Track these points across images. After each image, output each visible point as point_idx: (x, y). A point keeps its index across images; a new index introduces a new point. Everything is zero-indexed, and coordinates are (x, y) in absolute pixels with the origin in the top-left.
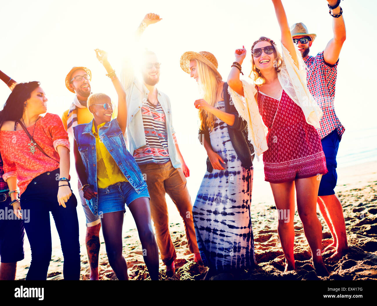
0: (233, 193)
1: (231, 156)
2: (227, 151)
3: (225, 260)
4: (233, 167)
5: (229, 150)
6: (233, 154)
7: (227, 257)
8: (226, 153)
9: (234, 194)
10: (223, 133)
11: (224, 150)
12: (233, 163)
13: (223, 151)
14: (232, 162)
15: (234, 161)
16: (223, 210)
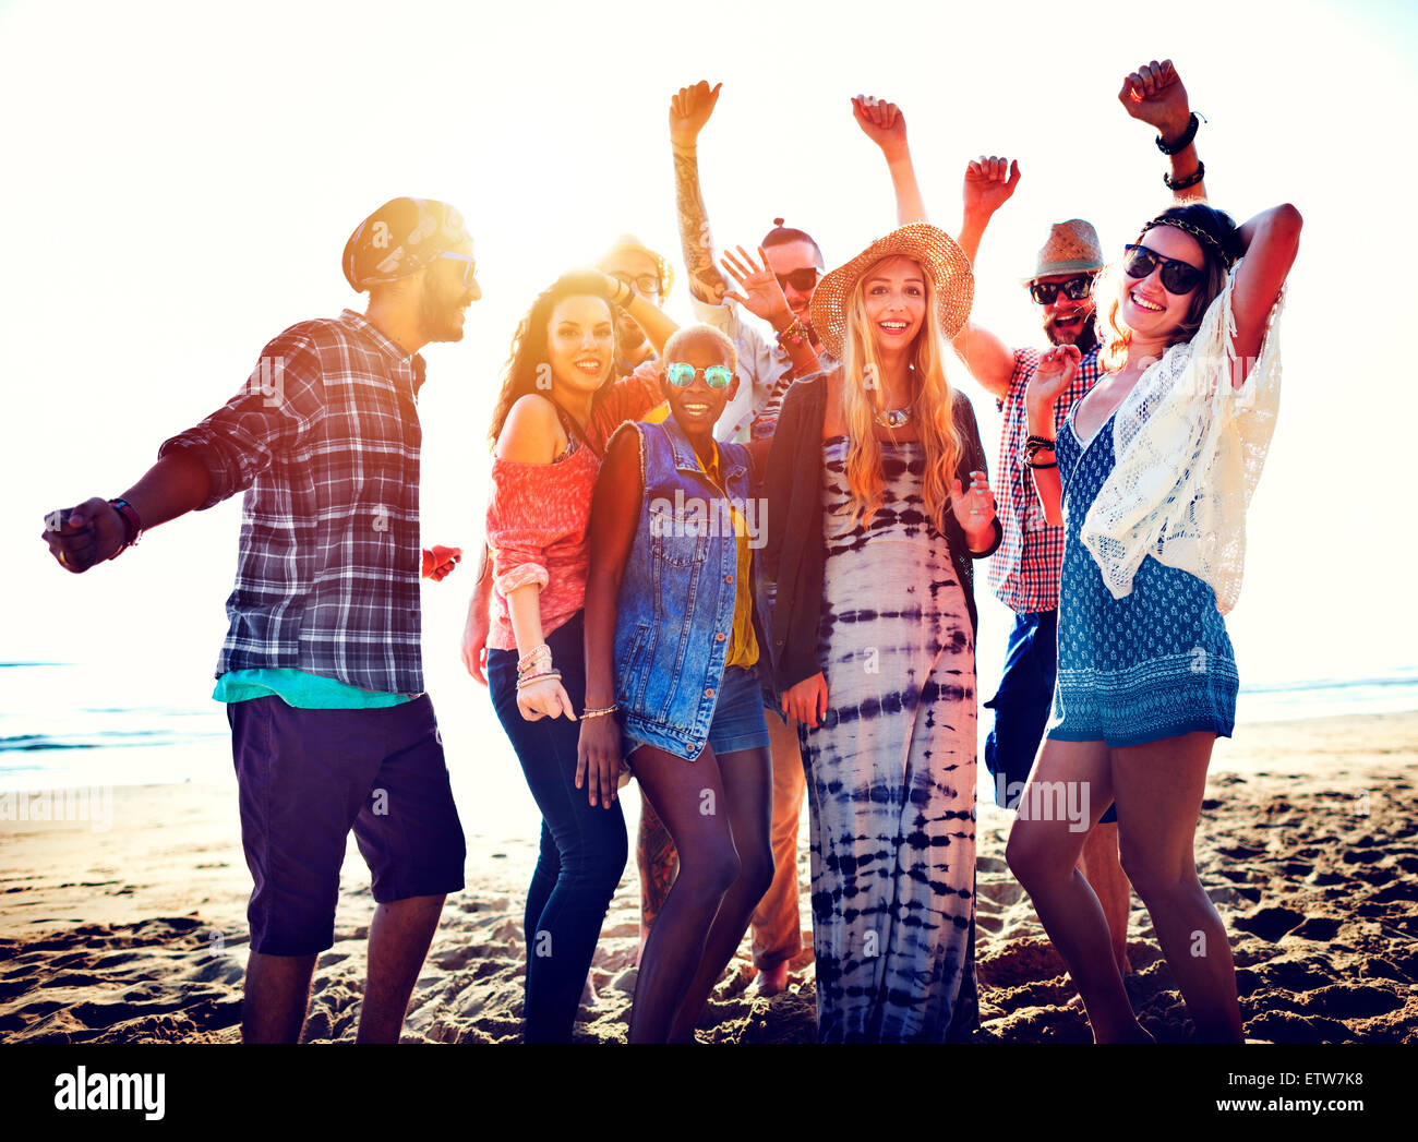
0: (949, 765)
1: (952, 632)
2: (940, 614)
3: (912, 1019)
4: (957, 673)
5: (946, 615)
6: (958, 627)
7: (917, 1006)
8: (937, 621)
9: (953, 767)
10: (933, 553)
11: (930, 611)
12: (957, 656)
13: (927, 615)
14: (954, 653)
15: (960, 651)
16: (914, 829)
